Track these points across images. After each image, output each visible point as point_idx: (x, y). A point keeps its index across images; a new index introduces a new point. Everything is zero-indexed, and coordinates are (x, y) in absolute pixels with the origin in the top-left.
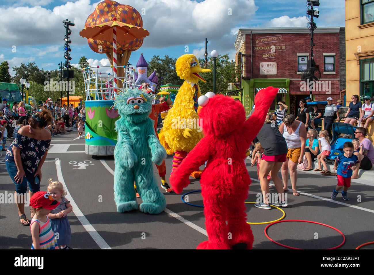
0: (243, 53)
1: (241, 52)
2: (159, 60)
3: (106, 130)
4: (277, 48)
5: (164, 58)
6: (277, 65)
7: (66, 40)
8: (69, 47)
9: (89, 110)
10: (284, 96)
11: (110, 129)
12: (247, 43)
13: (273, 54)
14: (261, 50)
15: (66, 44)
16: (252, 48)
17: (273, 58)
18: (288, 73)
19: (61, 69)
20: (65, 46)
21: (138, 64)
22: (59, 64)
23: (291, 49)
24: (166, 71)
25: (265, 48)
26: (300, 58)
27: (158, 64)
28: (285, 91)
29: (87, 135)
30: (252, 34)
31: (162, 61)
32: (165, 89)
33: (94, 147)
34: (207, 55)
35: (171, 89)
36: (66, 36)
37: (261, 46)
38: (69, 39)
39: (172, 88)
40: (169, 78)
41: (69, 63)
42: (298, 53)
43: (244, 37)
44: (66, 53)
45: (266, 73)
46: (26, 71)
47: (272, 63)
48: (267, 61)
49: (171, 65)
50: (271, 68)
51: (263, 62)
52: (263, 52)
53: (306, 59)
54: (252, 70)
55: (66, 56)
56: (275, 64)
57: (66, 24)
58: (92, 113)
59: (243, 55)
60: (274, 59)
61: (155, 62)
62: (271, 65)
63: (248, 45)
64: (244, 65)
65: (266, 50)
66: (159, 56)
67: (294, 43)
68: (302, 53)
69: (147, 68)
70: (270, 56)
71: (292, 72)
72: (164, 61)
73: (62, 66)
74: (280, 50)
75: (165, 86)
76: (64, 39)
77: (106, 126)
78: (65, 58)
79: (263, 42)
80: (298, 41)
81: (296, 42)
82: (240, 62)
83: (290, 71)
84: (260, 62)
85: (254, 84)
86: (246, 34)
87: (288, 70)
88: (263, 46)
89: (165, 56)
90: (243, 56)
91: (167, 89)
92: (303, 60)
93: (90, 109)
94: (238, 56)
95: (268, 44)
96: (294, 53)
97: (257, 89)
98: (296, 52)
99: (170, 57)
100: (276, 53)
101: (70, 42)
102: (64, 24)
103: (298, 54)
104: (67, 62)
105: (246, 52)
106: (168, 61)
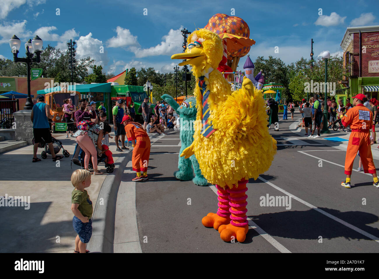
0: (351, 52)
1: (348, 51)
2: (263, 60)
5: (268, 59)
12: (355, 41)
14: (370, 49)
16: (360, 47)
19: (176, 72)
21: (245, 66)
22: (175, 68)
24: (269, 70)
25: (374, 46)
27: (263, 64)
30: (360, 33)
31: (266, 61)
32: (269, 88)
34: (313, 55)
35: (274, 87)
36: (184, 43)
37: (370, 44)
39: (276, 87)
40: (273, 77)
41: (187, 67)
43: (352, 37)
45: (374, 72)
46: (146, 74)
48: (375, 59)
49: (274, 65)
51: (371, 60)
52: (372, 51)
54: (360, 69)
57: (183, 33)
59: (351, 54)
61: (259, 63)
63: (355, 44)
64: (352, 64)
65: (375, 48)
66: (263, 57)
69: (253, 69)
70: (378, 54)
72: (268, 61)
73: (177, 70)
75: (268, 84)
76: (182, 46)
79: (372, 40)
82: (348, 61)
84: (369, 60)
85: (362, 82)
86: (354, 33)
88: (372, 45)
89: (269, 57)
90: (350, 56)
91: (271, 87)
94: (346, 55)
95: (377, 41)
97: (365, 87)
99: (273, 58)
102: (182, 33)
105: (354, 51)
106: (272, 61)
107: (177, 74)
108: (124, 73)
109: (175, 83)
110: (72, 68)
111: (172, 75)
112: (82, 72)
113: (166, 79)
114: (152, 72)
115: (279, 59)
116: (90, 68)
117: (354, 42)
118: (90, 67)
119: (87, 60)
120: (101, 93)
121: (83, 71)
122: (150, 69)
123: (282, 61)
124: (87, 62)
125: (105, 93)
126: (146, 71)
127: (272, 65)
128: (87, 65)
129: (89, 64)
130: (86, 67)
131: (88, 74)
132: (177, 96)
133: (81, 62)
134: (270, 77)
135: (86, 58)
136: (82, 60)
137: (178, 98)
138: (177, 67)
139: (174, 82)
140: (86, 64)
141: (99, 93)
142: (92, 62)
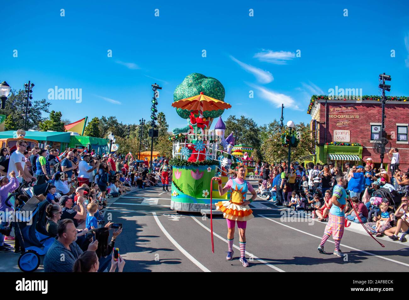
0: (318, 120)
1: (315, 119)
2: (234, 120)
3: (190, 189)
4: (351, 117)
5: (240, 118)
6: (350, 133)
7: (154, 102)
8: (155, 108)
9: (176, 171)
10: (357, 163)
11: (193, 189)
13: (346, 122)
14: (335, 118)
15: (153, 106)
16: (327, 116)
17: (346, 127)
18: (361, 141)
19: (141, 125)
20: (153, 107)
21: (217, 127)
22: (140, 120)
23: (365, 118)
24: (241, 130)
25: (339, 116)
26: (373, 127)
27: (234, 124)
28: (358, 159)
29: (173, 192)
30: (327, 103)
31: (238, 120)
33: (179, 204)
34: (283, 120)
35: (244, 149)
36: (153, 98)
37: (336, 114)
38: (156, 101)
41: (155, 122)
42: (372, 122)
43: (319, 107)
44: (153, 114)
45: (339, 141)
46: (106, 124)
47: (345, 131)
48: (341, 128)
49: (246, 125)
50: (345, 136)
51: (337, 130)
52: (337, 120)
53: (379, 128)
54: (326, 137)
55: (153, 116)
56: (348, 131)
57: (154, 88)
58: (179, 174)
59: (318, 122)
60: (348, 128)
61: (231, 122)
62: (345, 133)
63: (322, 113)
64: (318, 132)
65: (340, 118)
66: (235, 116)
67: (368, 112)
68: (376, 122)
69: (224, 130)
70: (343, 125)
71: (365, 141)
72: (240, 121)
73: (142, 123)
74: (354, 119)
75: (237, 145)
76: (152, 101)
77: (191, 186)
78: (152, 118)
79: (337, 111)
80: (372, 111)
81: (369, 112)
82: (315, 129)
83: (363, 140)
84: (334, 130)
85: (327, 150)
86: (321, 103)
87: (362, 138)
88: (337, 115)
89: (241, 116)
90: (317, 124)
91: (240, 149)
92: (376, 129)
93: (178, 170)
94: (313, 123)
95: (342, 112)
96: (367, 122)
97: (330, 155)
98: (369, 121)
99: (246, 118)
100: (350, 122)
101: (157, 104)
102: (153, 87)
103: (371, 124)
104: (153, 122)
105: (320, 119)
106: (244, 121)
107: (142, 127)
108: (83, 120)
109: (140, 136)
110: (27, 111)
111: (136, 126)
112: (34, 116)
113: (129, 131)
114: (113, 122)
115: (251, 119)
116: (45, 112)
117: (321, 111)
118: (45, 110)
119: (42, 102)
120: (58, 142)
121: (36, 114)
122: (111, 118)
123: (254, 122)
124: (42, 105)
125: (63, 143)
126: (107, 120)
127: (243, 125)
128: (42, 108)
129: (43, 108)
130: (40, 110)
131: (42, 118)
132: (141, 151)
133: (35, 104)
134: (241, 137)
135: (41, 100)
136: (36, 102)
137: (142, 153)
138: (144, 120)
139: (137, 135)
140: (40, 106)
141: (55, 142)
142: (48, 105)
